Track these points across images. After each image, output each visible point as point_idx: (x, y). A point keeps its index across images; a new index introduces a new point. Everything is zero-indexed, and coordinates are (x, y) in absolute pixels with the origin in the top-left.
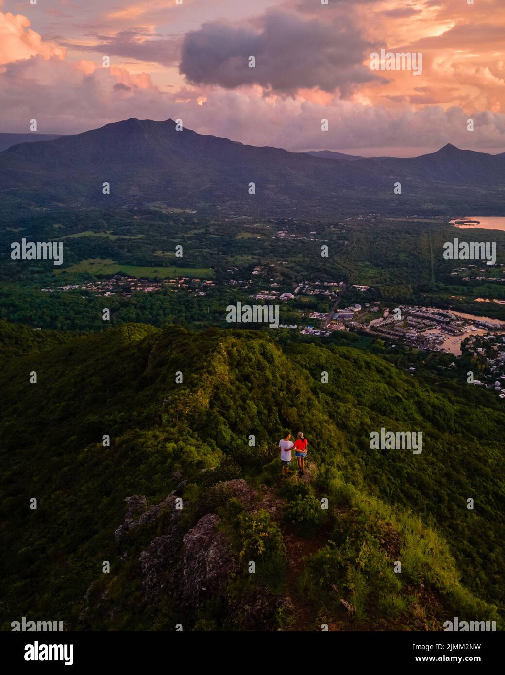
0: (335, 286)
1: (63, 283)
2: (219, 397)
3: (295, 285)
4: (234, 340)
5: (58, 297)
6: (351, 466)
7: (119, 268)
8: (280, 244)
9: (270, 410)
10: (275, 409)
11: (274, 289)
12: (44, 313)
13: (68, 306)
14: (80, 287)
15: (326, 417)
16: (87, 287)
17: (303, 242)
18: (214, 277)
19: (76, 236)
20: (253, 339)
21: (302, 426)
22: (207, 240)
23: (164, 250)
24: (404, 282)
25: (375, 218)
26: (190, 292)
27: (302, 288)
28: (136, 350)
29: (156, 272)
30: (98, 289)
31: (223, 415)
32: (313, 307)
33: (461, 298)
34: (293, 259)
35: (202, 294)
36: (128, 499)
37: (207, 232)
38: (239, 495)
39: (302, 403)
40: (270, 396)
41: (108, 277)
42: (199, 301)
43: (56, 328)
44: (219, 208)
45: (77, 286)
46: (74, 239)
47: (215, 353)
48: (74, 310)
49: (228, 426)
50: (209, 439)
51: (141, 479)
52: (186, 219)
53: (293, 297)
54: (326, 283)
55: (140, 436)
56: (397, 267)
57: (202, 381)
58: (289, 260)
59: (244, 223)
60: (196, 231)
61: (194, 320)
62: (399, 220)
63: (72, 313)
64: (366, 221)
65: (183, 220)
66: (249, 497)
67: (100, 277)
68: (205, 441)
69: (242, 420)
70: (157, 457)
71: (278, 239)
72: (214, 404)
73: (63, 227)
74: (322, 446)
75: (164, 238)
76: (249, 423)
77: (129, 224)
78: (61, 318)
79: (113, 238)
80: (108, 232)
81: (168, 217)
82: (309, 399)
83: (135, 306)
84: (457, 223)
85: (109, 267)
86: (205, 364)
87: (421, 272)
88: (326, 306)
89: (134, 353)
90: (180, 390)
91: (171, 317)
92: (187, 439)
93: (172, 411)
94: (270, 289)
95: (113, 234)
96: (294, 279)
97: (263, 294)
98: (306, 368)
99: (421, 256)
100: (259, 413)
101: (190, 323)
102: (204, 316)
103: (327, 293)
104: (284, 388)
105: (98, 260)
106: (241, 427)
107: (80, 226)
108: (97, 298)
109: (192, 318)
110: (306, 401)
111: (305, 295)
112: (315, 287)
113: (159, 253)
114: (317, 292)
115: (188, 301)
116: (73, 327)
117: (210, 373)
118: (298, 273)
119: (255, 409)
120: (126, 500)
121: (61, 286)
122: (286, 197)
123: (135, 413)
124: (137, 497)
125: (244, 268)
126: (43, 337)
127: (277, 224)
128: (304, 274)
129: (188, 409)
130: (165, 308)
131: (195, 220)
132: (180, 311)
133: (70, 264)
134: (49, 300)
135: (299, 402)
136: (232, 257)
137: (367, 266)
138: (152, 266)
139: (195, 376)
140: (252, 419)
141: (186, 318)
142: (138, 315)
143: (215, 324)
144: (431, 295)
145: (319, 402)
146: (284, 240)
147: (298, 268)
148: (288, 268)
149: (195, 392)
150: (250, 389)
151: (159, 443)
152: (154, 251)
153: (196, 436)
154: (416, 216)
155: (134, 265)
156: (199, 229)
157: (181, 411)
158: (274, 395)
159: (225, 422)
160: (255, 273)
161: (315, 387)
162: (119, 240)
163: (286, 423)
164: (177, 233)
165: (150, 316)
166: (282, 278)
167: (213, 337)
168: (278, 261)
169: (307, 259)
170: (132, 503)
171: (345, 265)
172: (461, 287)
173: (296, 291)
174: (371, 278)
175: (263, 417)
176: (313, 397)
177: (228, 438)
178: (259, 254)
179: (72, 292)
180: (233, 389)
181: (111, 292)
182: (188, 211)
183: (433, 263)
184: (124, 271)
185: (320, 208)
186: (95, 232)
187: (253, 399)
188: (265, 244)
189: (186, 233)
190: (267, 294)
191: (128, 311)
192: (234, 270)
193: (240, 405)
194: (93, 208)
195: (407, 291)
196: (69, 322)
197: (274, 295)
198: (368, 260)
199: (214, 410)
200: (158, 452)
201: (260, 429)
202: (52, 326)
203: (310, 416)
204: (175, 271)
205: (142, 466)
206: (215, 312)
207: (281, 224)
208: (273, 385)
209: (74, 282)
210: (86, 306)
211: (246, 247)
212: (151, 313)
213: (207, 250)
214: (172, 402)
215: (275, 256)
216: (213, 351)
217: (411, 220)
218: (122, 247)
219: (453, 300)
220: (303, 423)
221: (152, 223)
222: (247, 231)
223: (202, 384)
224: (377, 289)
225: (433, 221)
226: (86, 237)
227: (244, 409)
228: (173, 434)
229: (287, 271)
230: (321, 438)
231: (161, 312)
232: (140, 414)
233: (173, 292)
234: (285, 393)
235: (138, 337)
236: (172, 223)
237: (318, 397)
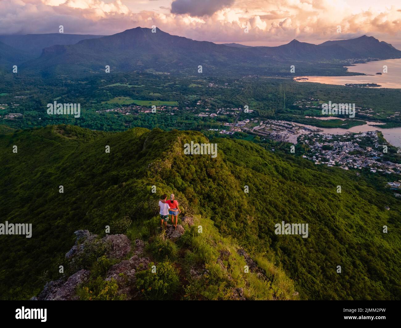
0: (237, 110)
1: (106, 108)
2: (176, 164)
3: (217, 110)
4: (185, 136)
5: (104, 115)
6: (241, 197)
7: (132, 101)
8: (210, 89)
9: (202, 170)
10: (204, 169)
11: (207, 112)
12: (97, 123)
13: (109, 119)
14: (114, 110)
15: (230, 173)
16: (118, 110)
17: (222, 89)
18: (178, 106)
19: (112, 85)
20: (195, 135)
21: (217, 177)
22: (175, 87)
23: (154, 93)
24: (271, 108)
25: (257, 77)
26: (167, 113)
27: (221, 111)
28: (138, 140)
29: (150, 103)
30: (123, 111)
31: (178, 172)
32: (226, 120)
33: (298, 116)
34: (217, 97)
35: (172, 114)
36: (76, 232)
37: (175, 84)
38: (116, 249)
39: (218, 166)
40: (202, 163)
41: (128, 106)
42: (171, 117)
43: (103, 130)
44: (181, 72)
45: (113, 110)
46: (111, 87)
47: (175, 142)
48: (111, 121)
49: (180, 177)
50: (171, 184)
51: (134, 204)
52: (165, 77)
53: (216, 115)
54: (232, 109)
55: (135, 182)
56: (267, 101)
57: (168, 155)
58: (215, 97)
59: (193, 79)
60: (170, 83)
61: (169, 126)
62: (269, 78)
63: (110, 123)
64: (252, 78)
65: (163, 78)
66: (123, 253)
67: (124, 106)
68: (168, 185)
69: (187, 175)
70: (142, 193)
71: (209, 87)
72: (174, 167)
73: (106, 81)
74: (227, 187)
75: (154, 87)
76: (191, 176)
77: (137, 80)
78: (105, 125)
79: (130, 86)
80: (127, 84)
81: (156, 76)
82: (221, 165)
83: (141, 119)
84: (297, 79)
85: (128, 101)
86: (170, 147)
87: (279, 103)
88: (232, 120)
89: (137, 142)
90: (157, 160)
91: (157, 125)
92: (158, 184)
93: (153, 170)
94: (205, 112)
95: (130, 84)
96: (217, 107)
97: (202, 114)
98: (222, 149)
99: (279, 96)
100: (196, 171)
101: (166, 128)
102: (173, 125)
103: (233, 113)
104: (209, 159)
105: (123, 97)
106: (187, 178)
107: (114, 81)
108: (122, 116)
109: (168, 125)
110: (220, 165)
111: (222, 114)
112: (227, 111)
113: (152, 94)
114: (228, 113)
115: (166, 117)
116: (111, 129)
117: (172, 151)
118: (219, 104)
119: (194, 169)
120: (75, 233)
121: (105, 109)
122: (214, 66)
123: (135, 171)
124: (82, 231)
125: (192, 101)
126: (96, 134)
127: (209, 80)
128: (221, 104)
129: (160, 169)
130: (155, 121)
131: (169, 78)
132: (162, 122)
133: (109, 99)
134: (100, 117)
135: (216, 166)
136: (187, 96)
137: (252, 100)
138: (148, 100)
139: (164, 153)
140: (192, 174)
141: (165, 125)
142: (142, 124)
143: (179, 128)
144: (283, 115)
145: (227, 166)
146: (212, 88)
147: (219, 101)
148: (214, 101)
149: (164, 161)
150: (192, 160)
151: (144, 186)
152: (149, 93)
153: (164, 182)
154: (277, 76)
155: (139, 100)
156: (171, 82)
157: (157, 170)
158: (204, 163)
159: (179, 175)
160: (198, 104)
161: (225, 159)
162: (132, 87)
163: (209, 176)
164: (160, 84)
165: (148, 124)
166: (211, 106)
167: (175, 134)
168: (209, 98)
169: (223, 97)
170: (78, 235)
171: (242, 100)
172: (298, 111)
173: (218, 113)
174: (254, 106)
175: (198, 173)
176: (224, 164)
177: (180, 183)
178: (200, 95)
179: (111, 113)
180: (184, 159)
181: (129, 113)
182: (166, 73)
183: (285, 99)
184: (135, 103)
185: (230, 72)
186: (121, 84)
187: (193, 164)
188: (203, 90)
189: (165, 84)
190: (204, 114)
191: (137, 122)
192: (188, 102)
193: (187, 168)
194: (120, 72)
195: (271, 112)
196: (109, 127)
197: (207, 114)
198: (253, 97)
199: (173, 170)
200: (143, 190)
201: (197, 179)
202: (101, 129)
203: (222, 173)
204: (160, 103)
205: (134, 198)
206: (179, 123)
207: (211, 80)
208: (204, 157)
209: (111, 108)
210: (117, 119)
211: (193, 91)
212: (148, 123)
213: (175, 93)
214: (153, 165)
215: (207, 95)
216: (174, 141)
217: (274, 78)
218: (134, 91)
219: (294, 117)
220: (218, 176)
221: (149, 79)
222: (194, 83)
223: (168, 156)
224: (257, 112)
225: (285, 78)
226: (117, 86)
227: (188, 169)
228: (151, 181)
229: (214, 103)
230: (227, 183)
231: (153, 122)
232: (137, 171)
233: (158, 113)
234: (209, 161)
235: (140, 134)
236: (158, 79)
237: (226, 163)
